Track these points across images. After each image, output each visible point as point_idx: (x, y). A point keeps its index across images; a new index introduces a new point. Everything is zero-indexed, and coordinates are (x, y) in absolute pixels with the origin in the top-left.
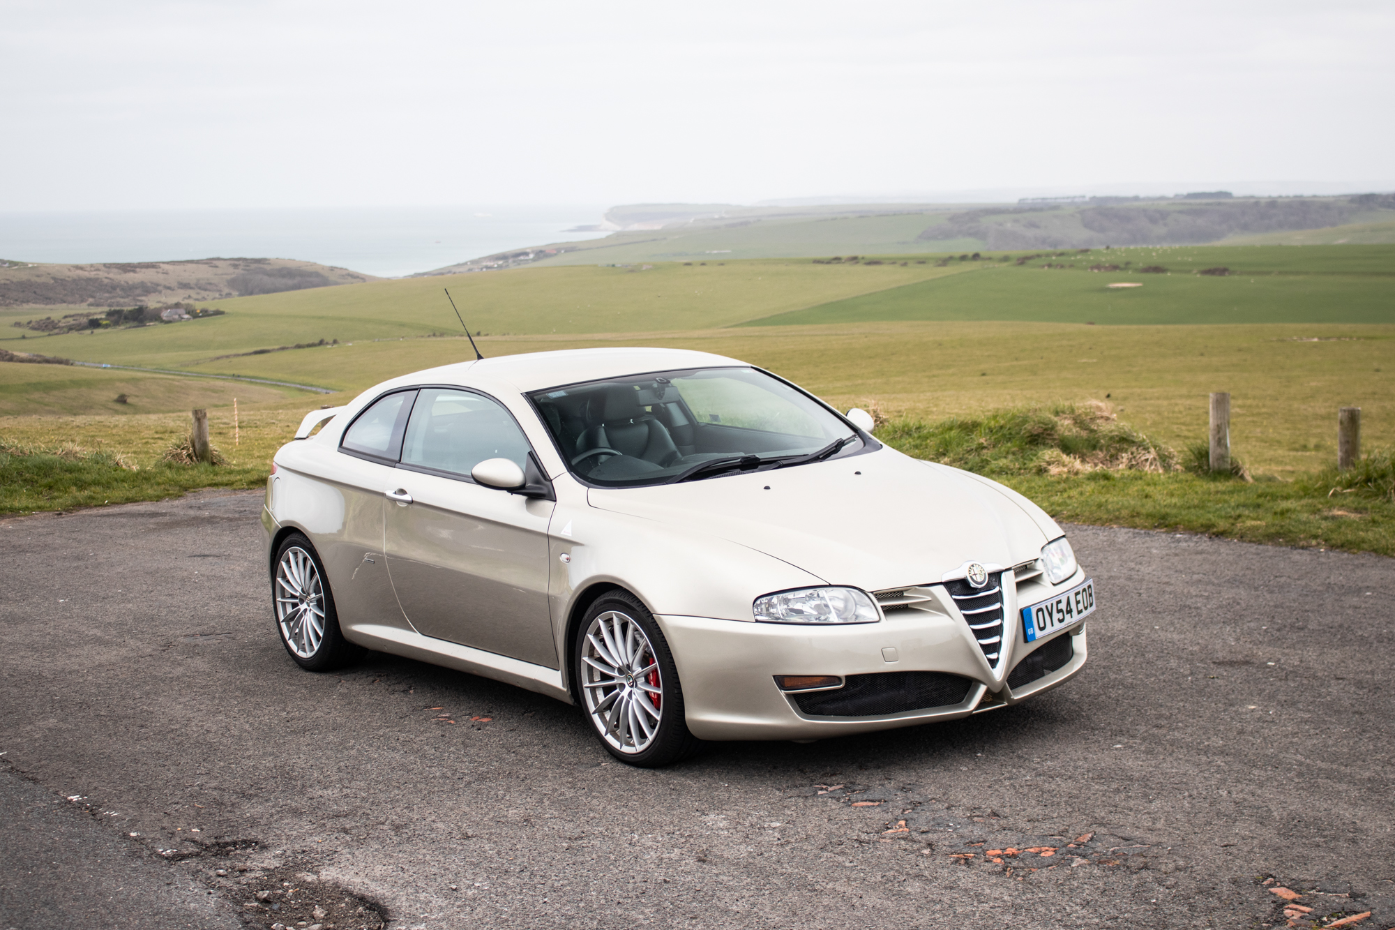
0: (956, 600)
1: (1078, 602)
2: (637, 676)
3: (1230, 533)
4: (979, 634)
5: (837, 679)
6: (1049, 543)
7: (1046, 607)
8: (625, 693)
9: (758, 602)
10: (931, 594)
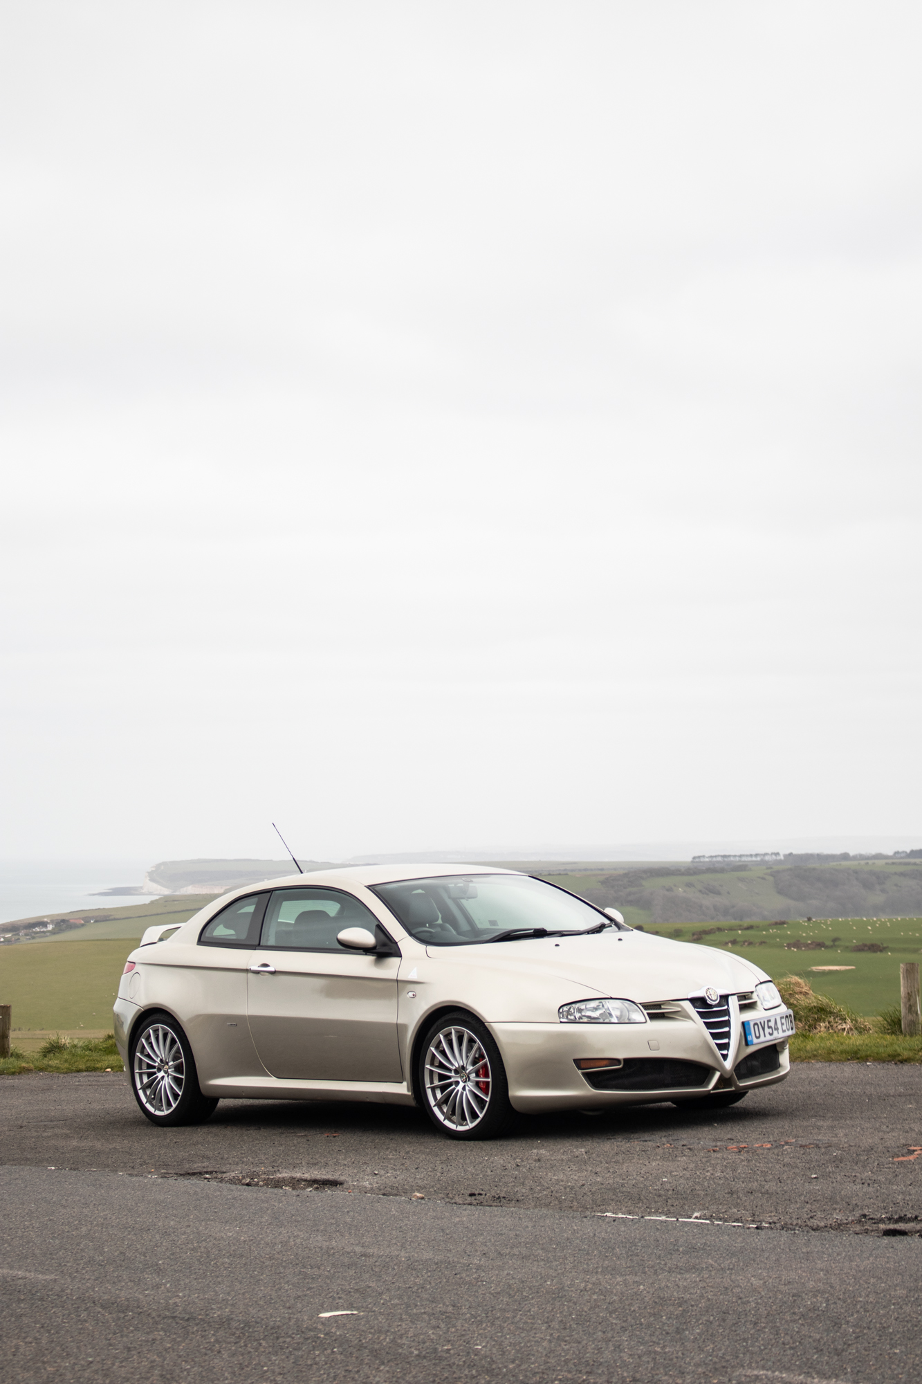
0: (698, 1012)
1: (782, 1024)
2: (470, 1073)
3: (913, 1060)
4: (715, 1036)
5: (617, 1061)
6: (761, 983)
7: (760, 1023)
8: (460, 1087)
9: (561, 1010)
10: (680, 1006)
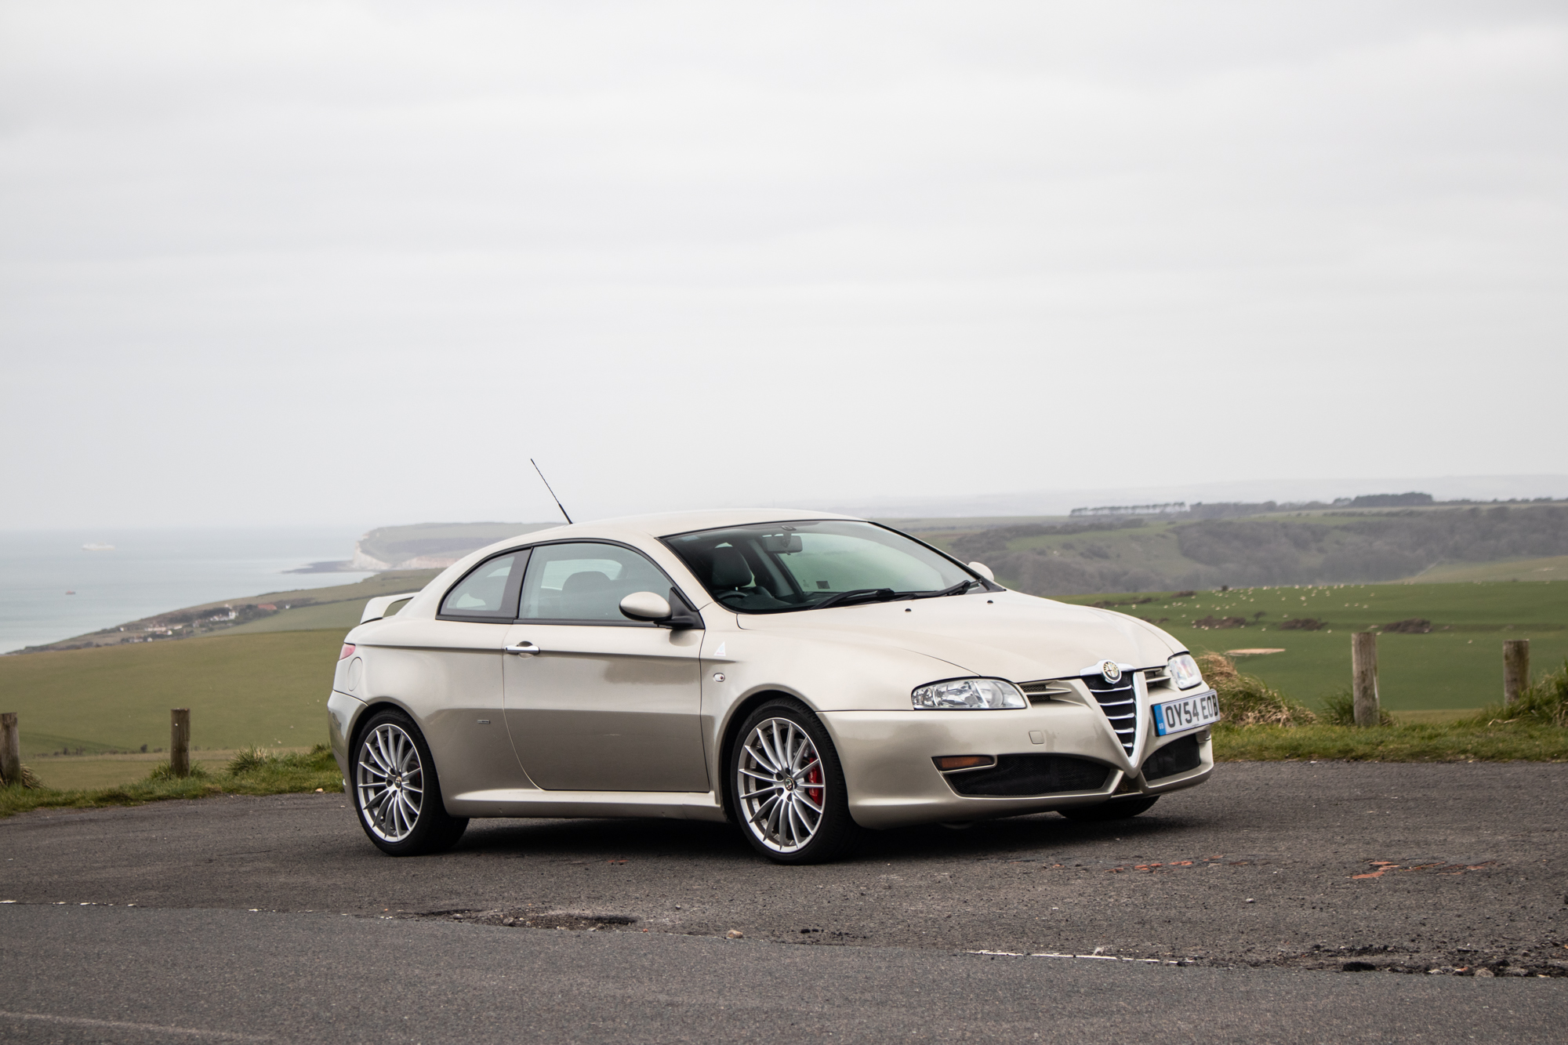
0: (1093, 693)
1: (1204, 708)
2: (797, 777)
3: (1371, 756)
4: (1116, 724)
5: (989, 758)
6: (1176, 655)
7: (1175, 706)
8: (784, 796)
9: (915, 694)
10: (1070, 686)
